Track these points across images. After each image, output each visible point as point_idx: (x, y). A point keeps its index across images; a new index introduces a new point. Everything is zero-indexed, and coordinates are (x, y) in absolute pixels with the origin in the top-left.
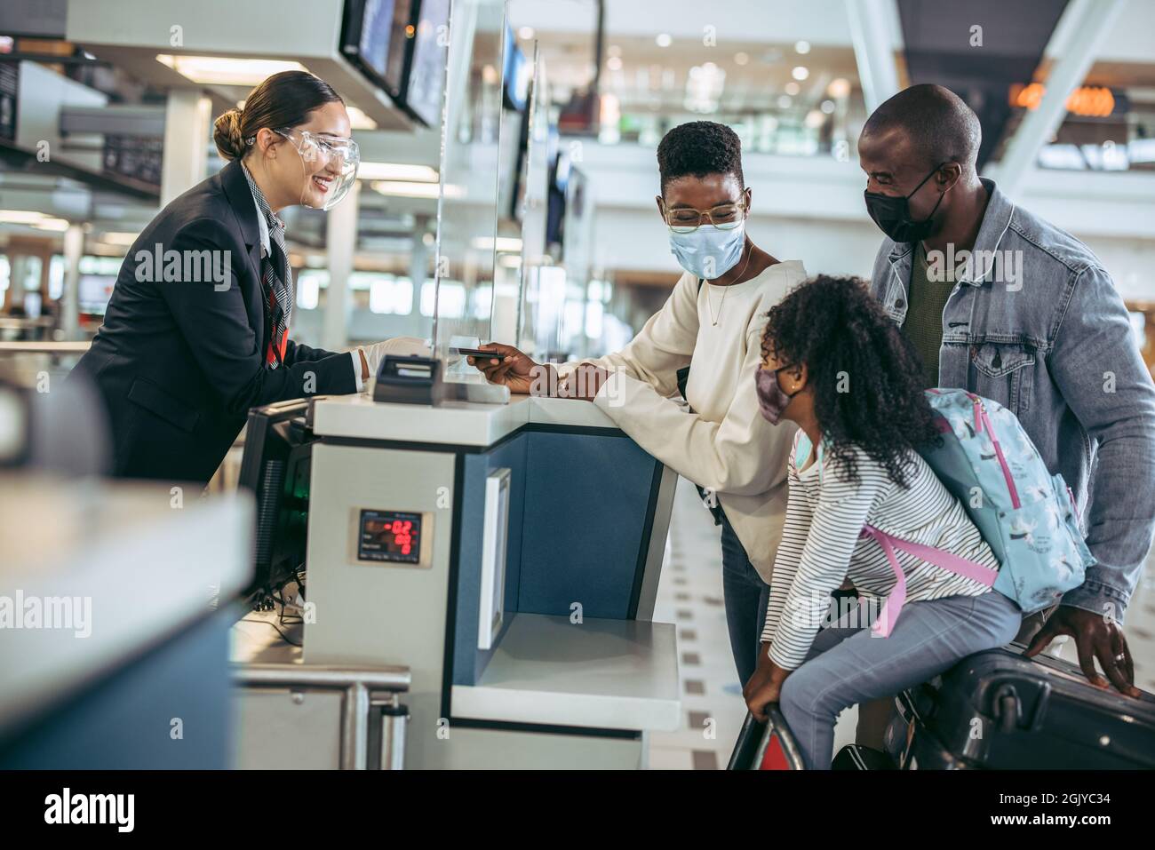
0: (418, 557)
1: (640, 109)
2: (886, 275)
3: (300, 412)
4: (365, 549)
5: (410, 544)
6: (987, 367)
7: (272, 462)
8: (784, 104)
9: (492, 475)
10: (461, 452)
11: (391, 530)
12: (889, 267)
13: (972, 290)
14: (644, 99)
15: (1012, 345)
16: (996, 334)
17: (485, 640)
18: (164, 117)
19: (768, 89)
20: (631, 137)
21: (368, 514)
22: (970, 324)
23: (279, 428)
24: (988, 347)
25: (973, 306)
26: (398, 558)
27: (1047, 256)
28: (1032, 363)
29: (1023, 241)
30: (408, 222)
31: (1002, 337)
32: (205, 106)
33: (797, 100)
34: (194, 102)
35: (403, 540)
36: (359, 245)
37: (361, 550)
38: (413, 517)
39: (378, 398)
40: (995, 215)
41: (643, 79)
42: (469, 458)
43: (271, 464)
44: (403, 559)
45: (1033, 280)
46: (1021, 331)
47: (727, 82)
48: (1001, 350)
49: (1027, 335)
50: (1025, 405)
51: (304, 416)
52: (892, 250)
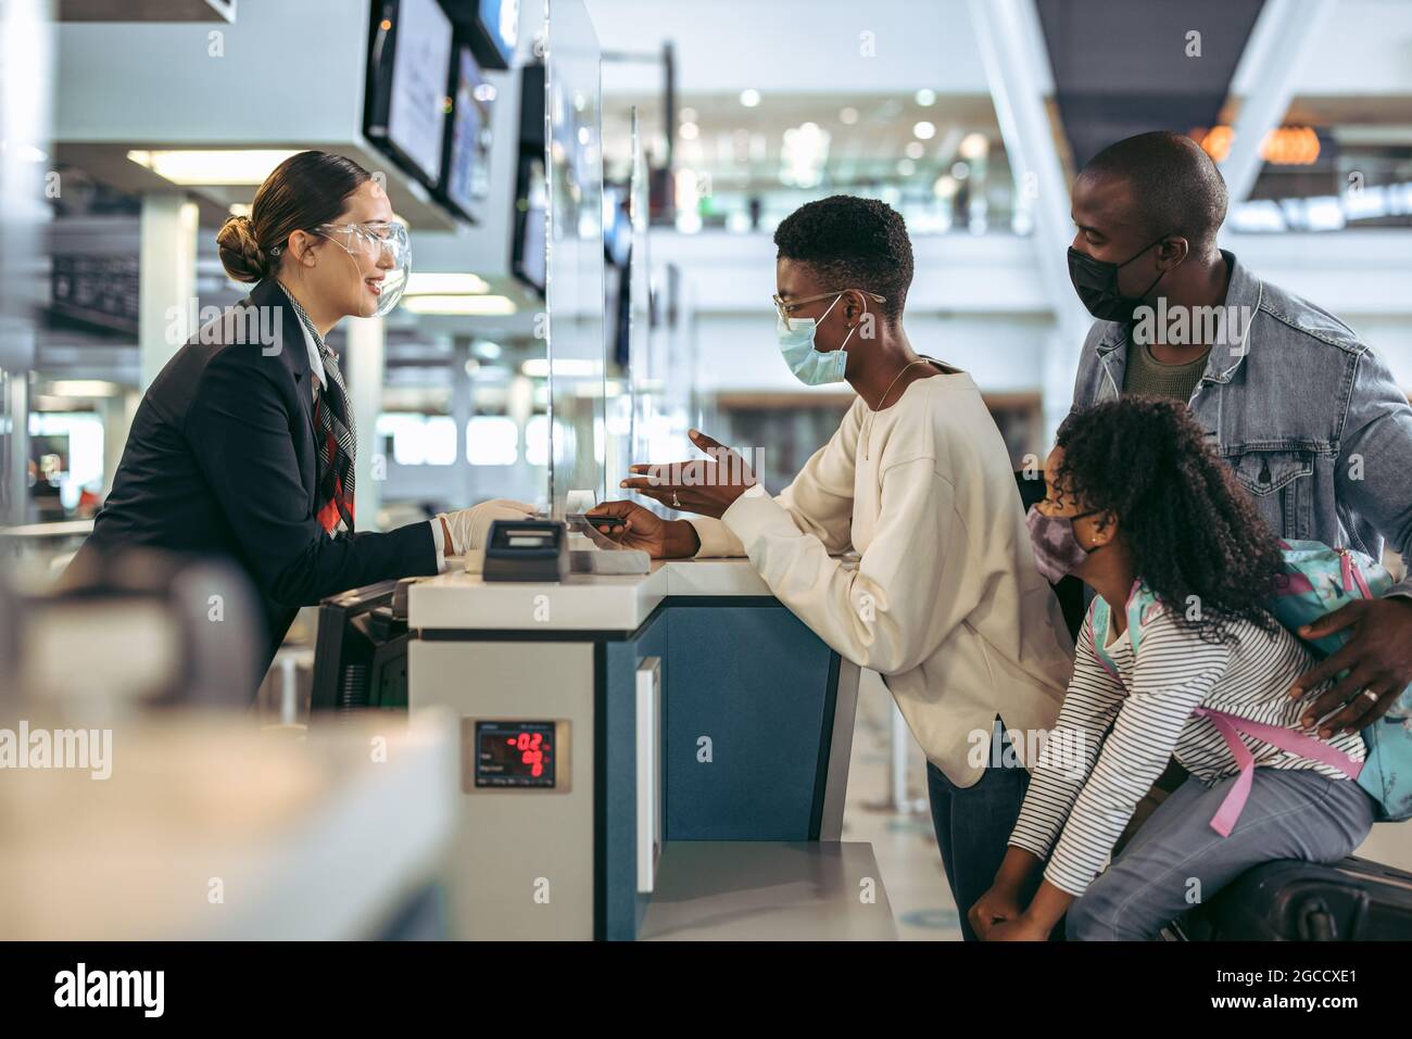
0: (553, 779)
1: (723, 186)
2: (1093, 373)
3: (384, 601)
4: (483, 773)
5: (542, 762)
6: (1252, 483)
7: (352, 667)
8: (906, 170)
9: (640, 667)
10: (601, 640)
11: (516, 745)
12: (1097, 363)
13: (1217, 390)
14: (726, 174)
15: (1282, 453)
16: (1260, 441)
17: (646, 882)
18: (137, 230)
19: (885, 152)
20: (715, 222)
21: (485, 727)
22: (1219, 434)
23: (358, 622)
24: (1252, 459)
25: (1220, 409)
26: (527, 782)
27: (1313, 340)
28: (1309, 472)
29: (1280, 325)
30: (443, 346)
31: (1269, 444)
32: (189, 213)
33: (920, 164)
34: (176, 209)
35: (534, 759)
36: (387, 382)
37: (478, 774)
38: (544, 727)
39: (490, 576)
40: (1241, 295)
41: (725, 148)
42: (611, 646)
43: (351, 670)
44: (533, 782)
45: (1302, 368)
46: (1293, 435)
47: (833, 145)
48: (1270, 460)
49: (1302, 438)
50: (1305, 530)
51: (388, 605)
52: (1101, 342)
